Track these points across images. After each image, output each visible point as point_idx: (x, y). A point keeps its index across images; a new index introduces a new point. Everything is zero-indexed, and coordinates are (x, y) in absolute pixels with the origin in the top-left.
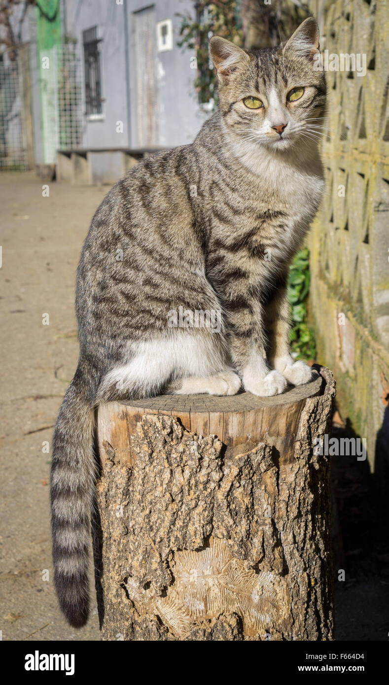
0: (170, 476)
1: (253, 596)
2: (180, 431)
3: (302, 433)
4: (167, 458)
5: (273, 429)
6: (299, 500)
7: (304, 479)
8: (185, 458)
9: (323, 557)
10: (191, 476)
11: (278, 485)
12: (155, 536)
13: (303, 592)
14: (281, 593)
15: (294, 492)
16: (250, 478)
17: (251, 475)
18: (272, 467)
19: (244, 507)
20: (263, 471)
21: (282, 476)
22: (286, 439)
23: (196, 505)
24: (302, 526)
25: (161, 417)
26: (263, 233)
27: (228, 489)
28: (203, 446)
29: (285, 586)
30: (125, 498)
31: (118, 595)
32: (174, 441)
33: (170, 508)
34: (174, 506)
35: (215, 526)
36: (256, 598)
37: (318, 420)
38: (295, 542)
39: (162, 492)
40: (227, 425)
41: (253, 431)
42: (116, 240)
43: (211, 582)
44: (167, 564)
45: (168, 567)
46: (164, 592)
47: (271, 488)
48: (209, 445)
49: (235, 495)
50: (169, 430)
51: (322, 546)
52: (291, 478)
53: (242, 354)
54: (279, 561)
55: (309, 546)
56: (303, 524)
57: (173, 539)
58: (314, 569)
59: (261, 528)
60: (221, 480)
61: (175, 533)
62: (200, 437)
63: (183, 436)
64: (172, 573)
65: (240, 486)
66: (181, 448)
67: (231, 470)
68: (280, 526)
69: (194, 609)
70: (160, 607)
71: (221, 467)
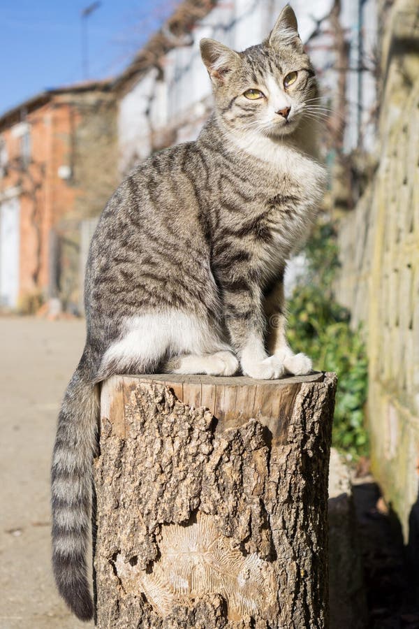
0: (160, 446)
1: (239, 579)
2: (172, 399)
3: (296, 416)
4: (158, 428)
5: (266, 408)
6: (290, 484)
7: (295, 462)
8: (175, 429)
9: (315, 550)
10: (180, 447)
11: (268, 465)
12: (143, 509)
13: (291, 581)
14: (269, 579)
15: (285, 474)
16: (240, 455)
17: (241, 452)
18: (264, 446)
19: (232, 482)
20: (253, 449)
21: (273, 457)
22: (280, 421)
23: (185, 478)
24: (292, 512)
25: (154, 385)
26: (270, 217)
27: (217, 462)
28: (194, 417)
29: (272, 572)
30: (118, 470)
31: (106, 571)
32: (166, 410)
33: (159, 478)
34: (163, 478)
35: (202, 500)
36: (242, 582)
37: (314, 407)
38: (284, 527)
39: (152, 462)
40: (219, 398)
41: (245, 407)
42: (123, 228)
43: (196, 560)
44: (153, 537)
45: (155, 541)
46: (149, 568)
47: (262, 468)
48: (200, 416)
49: (224, 470)
50: (161, 398)
51: (314, 539)
52: (282, 460)
53: (241, 336)
54: (265, 543)
55: (299, 535)
56: (294, 511)
57: (160, 512)
58: (305, 560)
59: (248, 507)
60: (210, 453)
61: (163, 505)
62: (192, 409)
63: (174, 405)
64: (158, 548)
65: (229, 461)
66: (172, 418)
67: (221, 443)
68: (269, 508)
69: (178, 587)
70: (145, 584)
71: (211, 440)
